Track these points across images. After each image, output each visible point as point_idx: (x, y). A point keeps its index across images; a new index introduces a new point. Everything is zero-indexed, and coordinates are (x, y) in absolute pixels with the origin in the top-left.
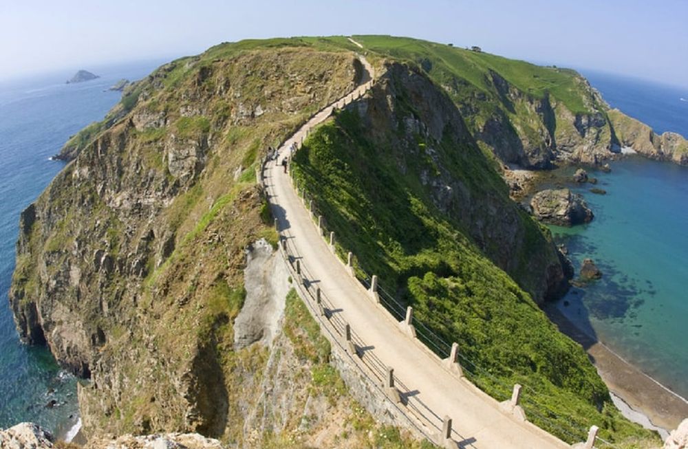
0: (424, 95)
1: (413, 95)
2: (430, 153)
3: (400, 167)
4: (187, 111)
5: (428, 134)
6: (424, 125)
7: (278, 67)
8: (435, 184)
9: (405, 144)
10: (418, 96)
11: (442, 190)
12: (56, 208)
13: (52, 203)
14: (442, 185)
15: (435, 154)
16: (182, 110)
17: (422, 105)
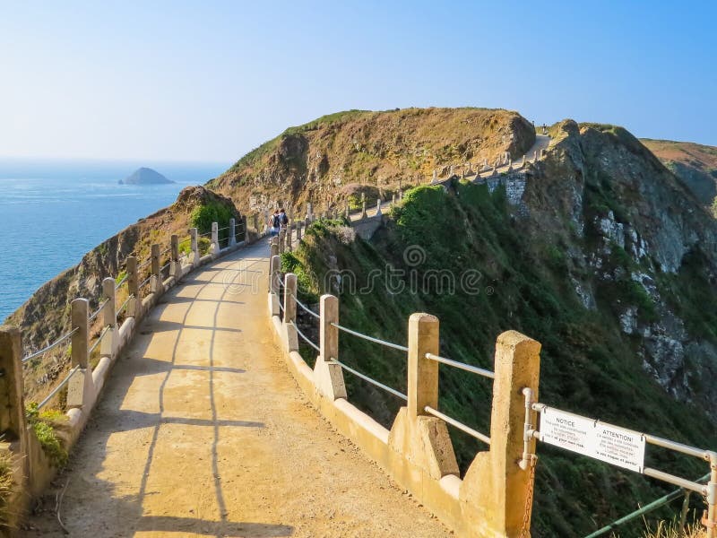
0: (642, 189)
1: (622, 187)
2: (641, 280)
3: (579, 295)
4: (260, 202)
5: (642, 251)
6: (635, 235)
7: (400, 138)
8: (647, 333)
9: (595, 262)
10: (632, 190)
11: (660, 345)
12: (31, 338)
13: (26, 328)
14: (660, 337)
15: (651, 283)
16: (253, 201)
17: (637, 206)
